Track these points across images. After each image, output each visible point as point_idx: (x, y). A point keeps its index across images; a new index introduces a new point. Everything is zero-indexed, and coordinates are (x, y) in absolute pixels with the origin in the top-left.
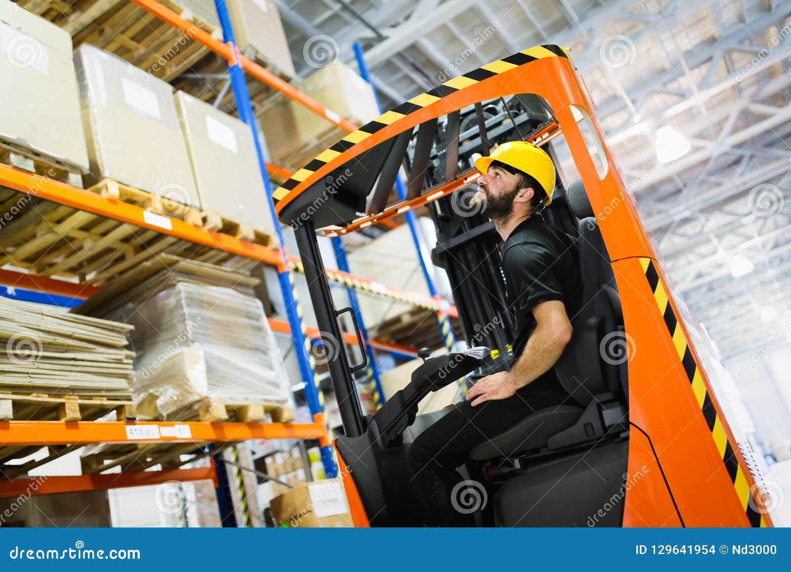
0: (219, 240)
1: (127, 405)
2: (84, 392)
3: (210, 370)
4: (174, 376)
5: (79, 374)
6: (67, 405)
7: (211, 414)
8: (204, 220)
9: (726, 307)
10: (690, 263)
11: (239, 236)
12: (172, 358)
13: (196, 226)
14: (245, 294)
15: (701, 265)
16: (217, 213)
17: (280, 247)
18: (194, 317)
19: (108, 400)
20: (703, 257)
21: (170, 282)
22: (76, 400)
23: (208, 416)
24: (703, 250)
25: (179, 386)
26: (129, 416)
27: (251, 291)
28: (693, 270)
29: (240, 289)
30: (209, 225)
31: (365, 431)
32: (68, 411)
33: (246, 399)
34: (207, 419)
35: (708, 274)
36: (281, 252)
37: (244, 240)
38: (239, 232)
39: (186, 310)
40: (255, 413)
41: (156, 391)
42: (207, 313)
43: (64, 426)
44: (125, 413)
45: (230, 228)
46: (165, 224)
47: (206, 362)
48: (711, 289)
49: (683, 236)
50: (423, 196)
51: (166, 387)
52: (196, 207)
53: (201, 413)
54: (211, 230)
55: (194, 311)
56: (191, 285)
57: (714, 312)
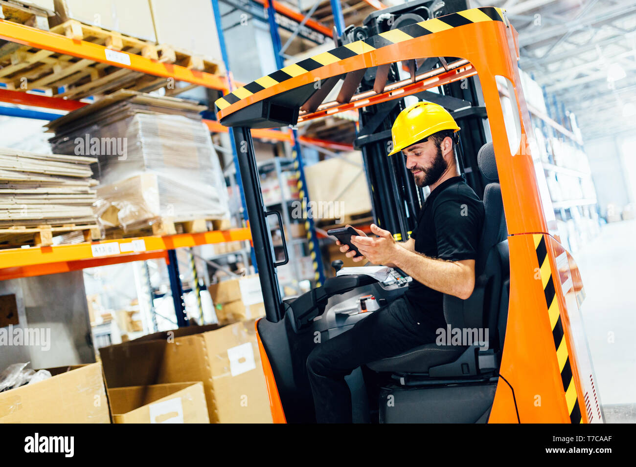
0: (172, 71)
1: (92, 229)
2: (56, 221)
3: (163, 192)
4: (132, 195)
5: (51, 206)
6: (41, 234)
7: (162, 230)
8: (160, 53)
9: (596, 101)
10: (574, 66)
11: (190, 67)
12: (130, 179)
13: (153, 60)
14: (194, 119)
15: (583, 68)
16: (170, 47)
17: (226, 75)
18: (149, 145)
19: (77, 225)
20: (586, 62)
21: (129, 113)
22: (49, 228)
23: (159, 231)
24: (587, 56)
25: (137, 204)
26: (94, 238)
27: (200, 117)
28: (574, 72)
29: (190, 115)
30: (164, 58)
31: (282, 319)
32: (42, 238)
33: (192, 215)
34: (158, 234)
35: (587, 75)
36: (227, 79)
37: (194, 71)
38: (190, 63)
39: (143, 140)
40: (199, 226)
41: (118, 205)
42: (161, 141)
43: (40, 251)
44: (91, 234)
45: (182, 60)
46: (125, 60)
47: (159, 185)
48: (587, 86)
49: (571, 43)
50: (350, 103)
51: (126, 202)
52: (152, 42)
53: (154, 228)
54: (165, 63)
55: (149, 140)
56: (148, 116)
57: (585, 104)
